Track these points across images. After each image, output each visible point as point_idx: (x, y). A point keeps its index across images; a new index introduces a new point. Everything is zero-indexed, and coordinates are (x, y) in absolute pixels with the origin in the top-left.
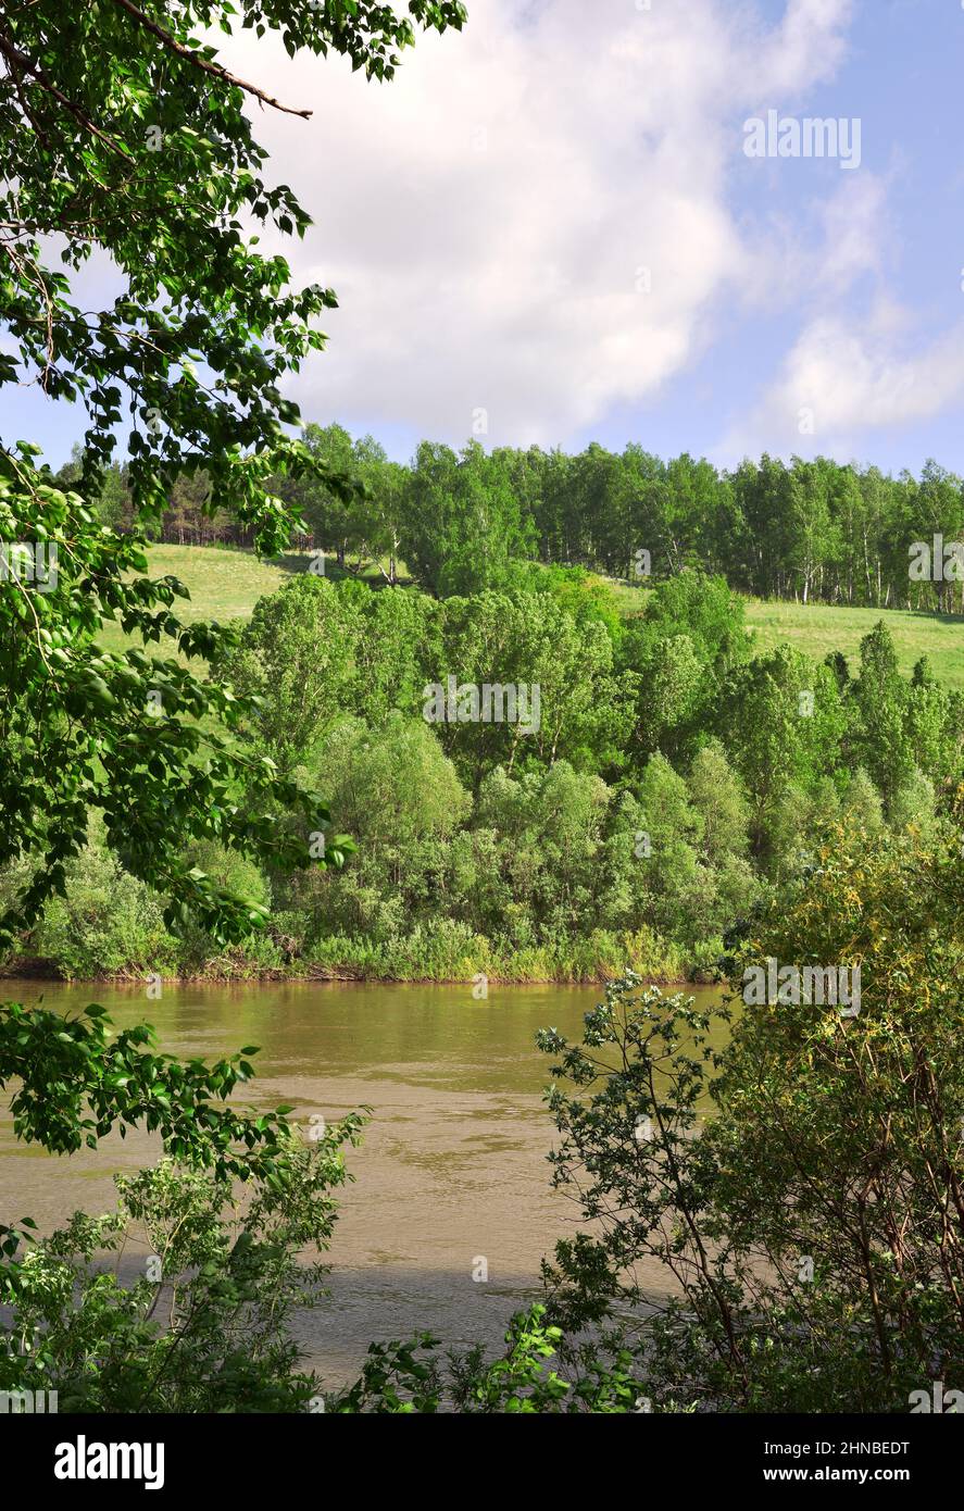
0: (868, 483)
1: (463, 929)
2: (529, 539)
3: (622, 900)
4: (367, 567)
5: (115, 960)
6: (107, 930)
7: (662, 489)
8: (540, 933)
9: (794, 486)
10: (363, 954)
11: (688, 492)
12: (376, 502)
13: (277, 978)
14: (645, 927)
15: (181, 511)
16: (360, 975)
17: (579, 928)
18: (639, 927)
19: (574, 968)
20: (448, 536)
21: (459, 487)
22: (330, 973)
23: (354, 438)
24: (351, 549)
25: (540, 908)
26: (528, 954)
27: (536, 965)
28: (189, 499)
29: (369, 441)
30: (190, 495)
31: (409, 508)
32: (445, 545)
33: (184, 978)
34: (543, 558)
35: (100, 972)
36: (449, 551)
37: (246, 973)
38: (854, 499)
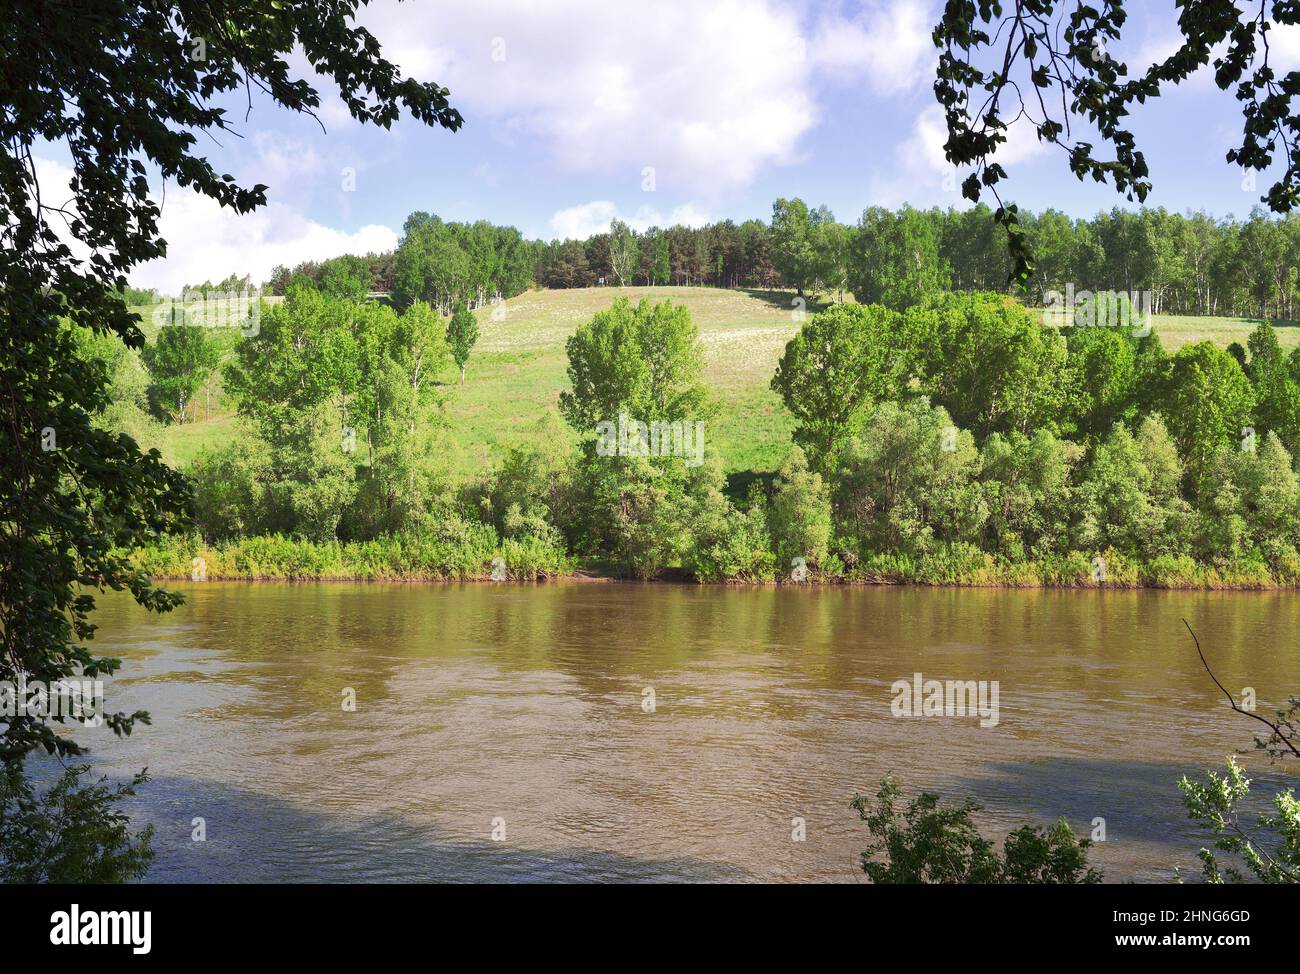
0: (1200, 224)
1: (974, 549)
2: (945, 275)
3: (1090, 529)
4: (818, 298)
5: (733, 570)
6: (728, 549)
7: (1036, 235)
8: (1030, 552)
9: (1148, 229)
10: (902, 568)
11: (1055, 236)
12: (829, 252)
13: (841, 582)
14: (1111, 548)
15: (680, 263)
16: (900, 581)
17: (1060, 550)
18: (1107, 548)
19: (1060, 576)
20: (886, 274)
21: (897, 238)
22: (879, 579)
23: (810, 208)
24: (807, 286)
25: (1030, 537)
26: (1024, 567)
27: (1029, 574)
28: (684, 255)
29: (823, 209)
30: (686, 252)
31: (856, 254)
32: (884, 280)
33: (779, 582)
34: (954, 288)
35: (722, 578)
36: (887, 285)
37: (822, 579)
38: (1189, 236)
